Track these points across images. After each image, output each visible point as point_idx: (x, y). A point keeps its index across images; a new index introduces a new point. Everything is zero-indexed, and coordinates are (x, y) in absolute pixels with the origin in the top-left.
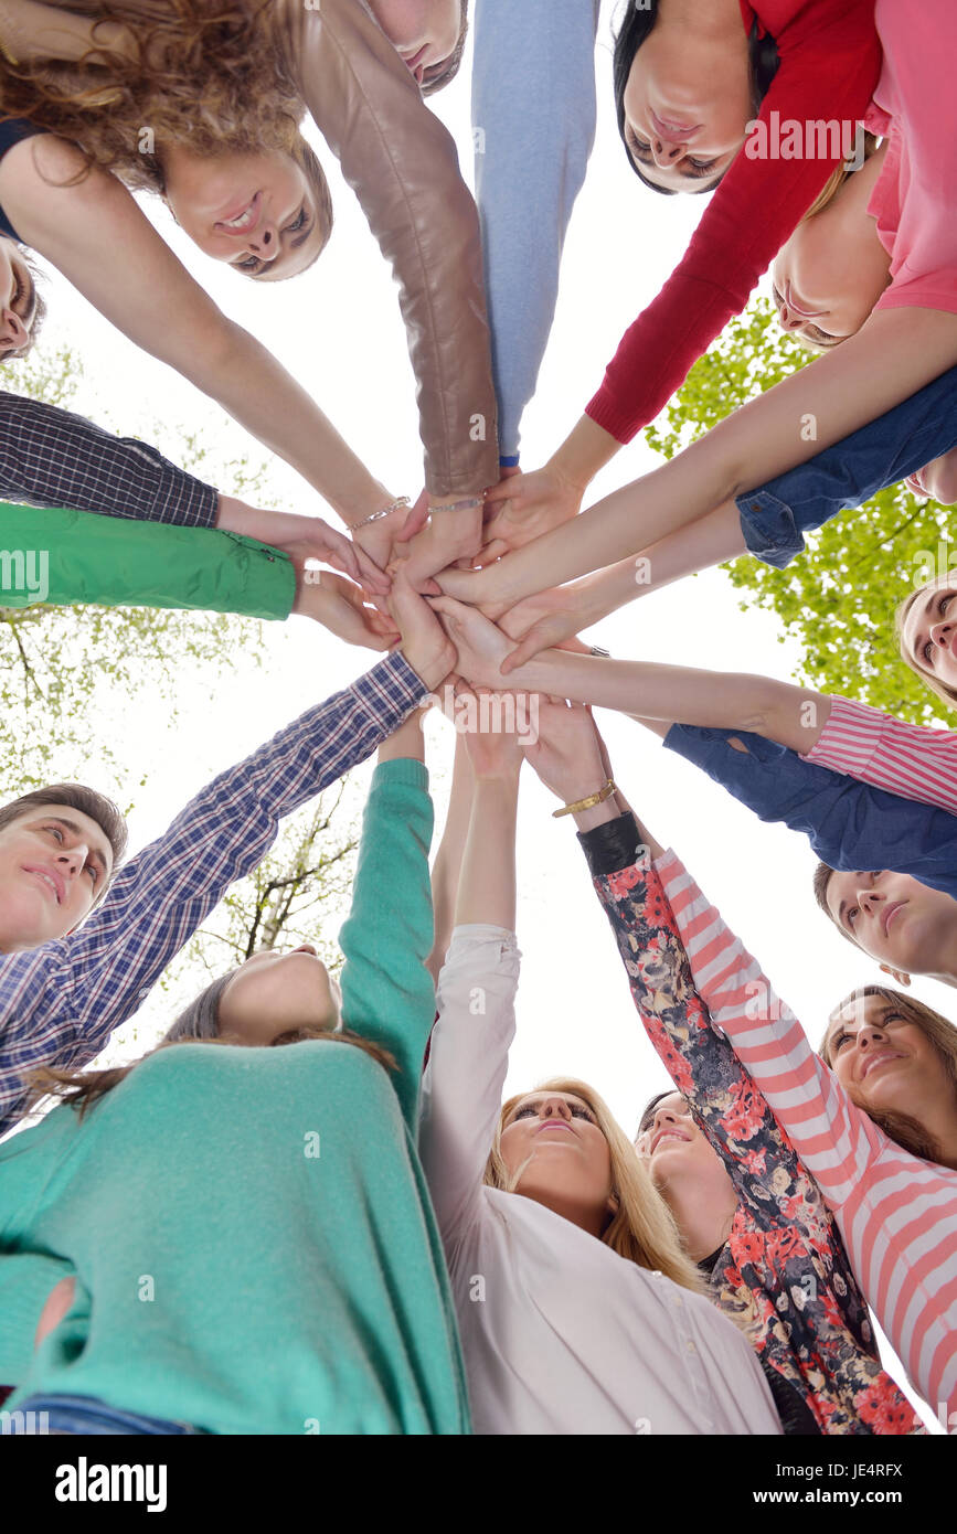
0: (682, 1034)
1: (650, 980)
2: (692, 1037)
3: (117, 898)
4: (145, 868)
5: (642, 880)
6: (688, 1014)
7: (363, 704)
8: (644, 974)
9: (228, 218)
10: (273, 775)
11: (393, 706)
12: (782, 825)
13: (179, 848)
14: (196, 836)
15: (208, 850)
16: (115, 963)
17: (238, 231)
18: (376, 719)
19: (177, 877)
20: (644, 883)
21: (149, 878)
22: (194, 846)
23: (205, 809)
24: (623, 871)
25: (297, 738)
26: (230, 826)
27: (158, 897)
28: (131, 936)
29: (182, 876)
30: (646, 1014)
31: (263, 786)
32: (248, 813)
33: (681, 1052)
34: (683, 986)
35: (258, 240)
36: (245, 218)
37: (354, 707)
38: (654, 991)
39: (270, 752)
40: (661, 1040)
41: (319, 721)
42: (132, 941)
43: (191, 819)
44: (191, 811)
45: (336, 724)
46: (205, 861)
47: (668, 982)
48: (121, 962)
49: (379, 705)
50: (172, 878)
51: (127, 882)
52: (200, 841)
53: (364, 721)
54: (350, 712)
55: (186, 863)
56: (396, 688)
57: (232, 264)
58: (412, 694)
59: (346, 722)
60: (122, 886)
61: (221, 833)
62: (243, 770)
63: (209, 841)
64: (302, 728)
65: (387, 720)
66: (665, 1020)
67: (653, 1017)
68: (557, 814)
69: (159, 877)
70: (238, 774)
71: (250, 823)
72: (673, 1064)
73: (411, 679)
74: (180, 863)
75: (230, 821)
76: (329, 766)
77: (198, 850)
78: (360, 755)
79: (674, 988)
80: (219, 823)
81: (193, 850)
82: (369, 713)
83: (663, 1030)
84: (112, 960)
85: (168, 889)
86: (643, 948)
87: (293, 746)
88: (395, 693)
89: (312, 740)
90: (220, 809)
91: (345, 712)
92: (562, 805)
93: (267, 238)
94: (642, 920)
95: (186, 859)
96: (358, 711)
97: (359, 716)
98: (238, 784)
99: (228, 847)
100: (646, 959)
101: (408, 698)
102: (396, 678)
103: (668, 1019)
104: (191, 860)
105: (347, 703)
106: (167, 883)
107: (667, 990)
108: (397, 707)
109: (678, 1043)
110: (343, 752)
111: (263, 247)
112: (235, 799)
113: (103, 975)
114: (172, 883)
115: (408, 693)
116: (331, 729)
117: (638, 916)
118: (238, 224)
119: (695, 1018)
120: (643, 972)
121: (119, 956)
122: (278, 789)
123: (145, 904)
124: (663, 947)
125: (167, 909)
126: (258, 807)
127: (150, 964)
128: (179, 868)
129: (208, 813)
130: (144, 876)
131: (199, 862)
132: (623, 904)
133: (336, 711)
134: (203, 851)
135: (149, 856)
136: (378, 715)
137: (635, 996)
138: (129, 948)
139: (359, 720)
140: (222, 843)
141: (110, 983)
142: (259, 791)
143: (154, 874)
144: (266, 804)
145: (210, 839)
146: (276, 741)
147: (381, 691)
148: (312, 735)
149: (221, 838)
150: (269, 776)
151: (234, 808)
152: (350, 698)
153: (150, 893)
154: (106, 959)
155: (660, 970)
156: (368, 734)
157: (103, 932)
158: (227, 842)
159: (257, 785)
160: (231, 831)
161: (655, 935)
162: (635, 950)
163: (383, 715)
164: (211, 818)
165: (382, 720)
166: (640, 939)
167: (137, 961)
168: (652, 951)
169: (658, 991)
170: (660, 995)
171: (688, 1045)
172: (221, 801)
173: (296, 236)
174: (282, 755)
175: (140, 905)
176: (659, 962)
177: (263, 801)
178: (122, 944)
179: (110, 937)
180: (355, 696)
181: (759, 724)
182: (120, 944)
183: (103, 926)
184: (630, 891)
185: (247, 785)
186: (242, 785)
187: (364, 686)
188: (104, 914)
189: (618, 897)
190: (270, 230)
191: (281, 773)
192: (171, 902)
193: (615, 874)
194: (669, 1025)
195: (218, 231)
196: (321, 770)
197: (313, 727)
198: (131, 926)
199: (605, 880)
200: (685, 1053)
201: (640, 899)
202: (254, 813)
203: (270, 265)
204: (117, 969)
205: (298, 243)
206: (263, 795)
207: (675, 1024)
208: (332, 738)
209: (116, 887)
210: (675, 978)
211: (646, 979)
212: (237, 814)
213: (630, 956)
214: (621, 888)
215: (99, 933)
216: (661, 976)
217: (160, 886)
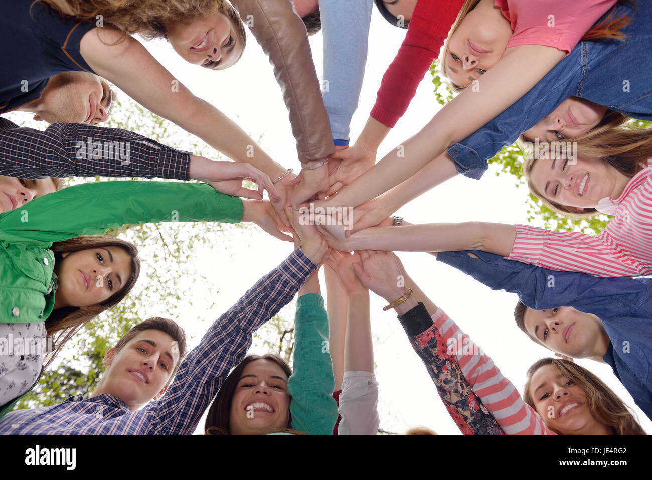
0: (467, 414)
1: (447, 387)
2: (472, 415)
3: (179, 380)
4: (191, 363)
5: (433, 336)
6: (469, 403)
7: (286, 276)
8: (444, 385)
9: (195, 45)
10: (247, 316)
11: (300, 275)
12: (503, 291)
13: (206, 355)
14: (214, 347)
15: (220, 354)
16: (181, 414)
17: (201, 50)
18: (293, 282)
19: (206, 369)
20: (435, 338)
21: (193, 370)
22: (213, 353)
23: (216, 334)
24: (423, 333)
25: (257, 296)
26: (229, 342)
27: (198, 380)
28: (186, 400)
29: (209, 368)
30: (448, 404)
31: (243, 322)
32: (237, 335)
33: (468, 423)
34: (466, 387)
35: (211, 52)
36: (204, 44)
37: (282, 278)
38: (450, 393)
39: (244, 304)
40: (457, 417)
41: (266, 287)
42: (187, 402)
43: (210, 340)
44: (210, 335)
45: (274, 287)
46: (219, 359)
47: (456, 387)
48: (183, 413)
49: (294, 276)
50: (204, 370)
51: (183, 371)
52: (216, 350)
53: (287, 284)
54: (280, 281)
55: (210, 362)
56: (301, 267)
57: (201, 65)
58: (309, 268)
59: (279, 286)
60: (181, 373)
61: (225, 346)
62: (233, 313)
63: (220, 350)
64: (258, 291)
65: (298, 282)
66: (458, 407)
67: (452, 406)
68: (386, 309)
69: (197, 370)
70: (231, 315)
71: (238, 339)
72: (464, 429)
73: (308, 262)
74: (207, 362)
75: (229, 339)
76: (274, 307)
77: (215, 355)
78: (288, 299)
79: (460, 389)
80: (224, 341)
81: (212, 355)
82: (289, 280)
83: (458, 412)
84: (179, 412)
85: (202, 375)
86: (440, 371)
87: (255, 300)
88: (301, 269)
89: (263, 297)
90: (224, 334)
91: (278, 281)
92: (387, 304)
93: (215, 50)
94: (437, 357)
95: (210, 359)
96: (285, 280)
97: (285, 282)
98: (231, 321)
99: (229, 352)
100: (443, 377)
101: (308, 270)
102: (301, 262)
103: (459, 407)
104: (212, 360)
105: (278, 276)
106: (201, 373)
107: (456, 391)
108: (303, 275)
109: (466, 418)
110: (279, 300)
111: (214, 55)
112: (230, 328)
113: (175, 421)
114: (204, 372)
115: (307, 268)
116: (272, 290)
117: (434, 355)
118: (200, 47)
119: (473, 404)
120: (442, 383)
121: (182, 410)
122: (250, 322)
123: (192, 384)
124: (450, 369)
125: (203, 386)
126: (242, 331)
127: (197, 412)
128: (207, 364)
129: (219, 336)
130: (191, 369)
131: (216, 360)
132: (426, 350)
133: (274, 281)
134: (217, 355)
135: (192, 357)
136: (294, 281)
137: (441, 395)
138: (186, 406)
139: (286, 284)
140: (226, 350)
141: (179, 423)
142: (241, 324)
143: (195, 368)
144: (245, 330)
145: (221, 348)
146: (247, 297)
147: (294, 269)
148: (263, 294)
149: (225, 348)
150: (245, 316)
151: (230, 333)
152: (279, 274)
153: (194, 378)
154: (176, 412)
155: (451, 381)
156: (290, 290)
157: (174, 398)
158: (228, 350)
159: (240, 321)
160: (230, 344)
161: (445, 364)
162: (436, 373)
163: (296, 280)
164: (220, 338)
165: (296, 282)
166: (437, 367)
167: (191, 412)
168: (445, 372)
169: (452, 392)
170: (453, 394)
171: (471, 419)
172: (224, 329)
173: (228, 48)
174: (250, 305)
175: (190, 384)
176: (449, 377)
177: (243, 329)
178: (183, 404)
179: (177, 400)
180: (282, 273)
181: (481, 246)
182: (182, 404)
183: (173, 395)
184: (428, 342)
185: (235, 321)
186: (233, 321)
187: (285, 267)
188: (173, 389)
189: (423, 347)
190: (216, 47)
191: (251, 314)
192: (204, 382)
193: (420, 335)
194: (460, 409)
195: (192, 51)
196: (269, 310)
197: (263, 290)
198: (187, 395)
199: (415, 339)
200: (470, 424)
201: (434, 346)
202: (240, 334)
203: (218, 63)
204: (182, 416)
205: (230, 51)
206: (243, 326)
207: (463, 409)
208: (273, 295)
209: (178, 374)
210: (459, 384)
211: (445, 387)
212: (232, 335)
213: (435, 376)
214: (424, 342)
215: (171, 399)
216: (452, 384)
217: (199, 375)
